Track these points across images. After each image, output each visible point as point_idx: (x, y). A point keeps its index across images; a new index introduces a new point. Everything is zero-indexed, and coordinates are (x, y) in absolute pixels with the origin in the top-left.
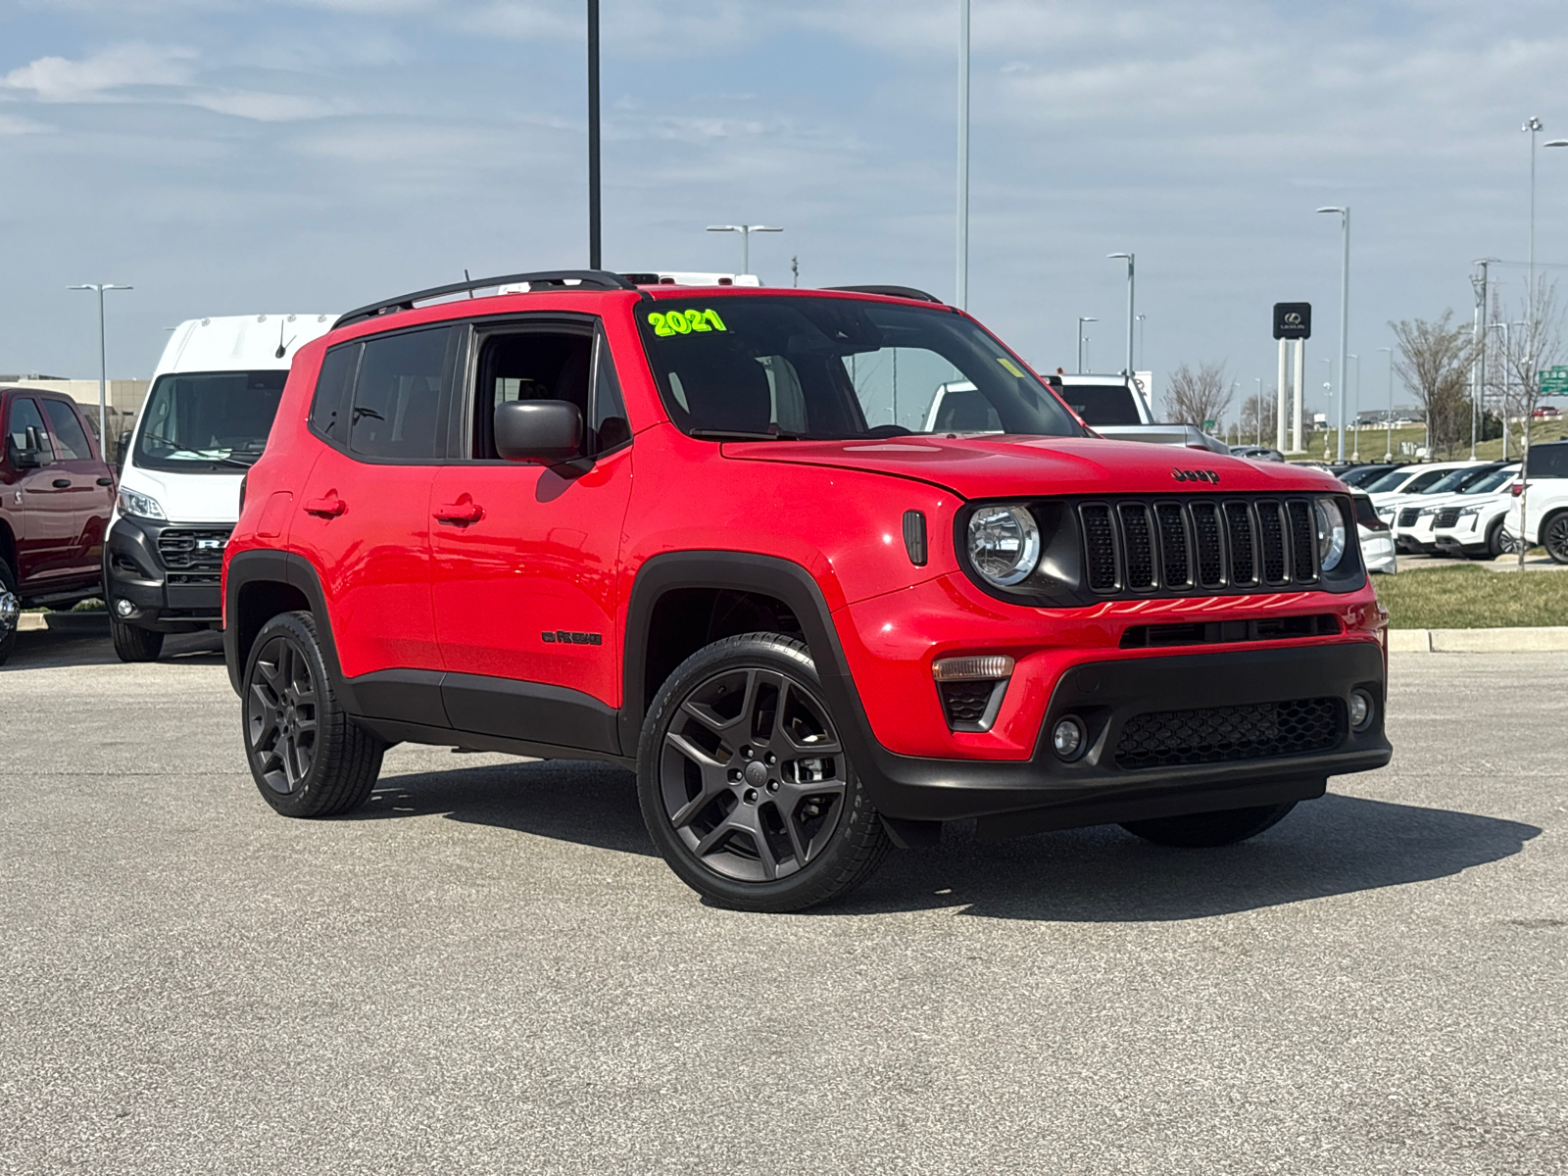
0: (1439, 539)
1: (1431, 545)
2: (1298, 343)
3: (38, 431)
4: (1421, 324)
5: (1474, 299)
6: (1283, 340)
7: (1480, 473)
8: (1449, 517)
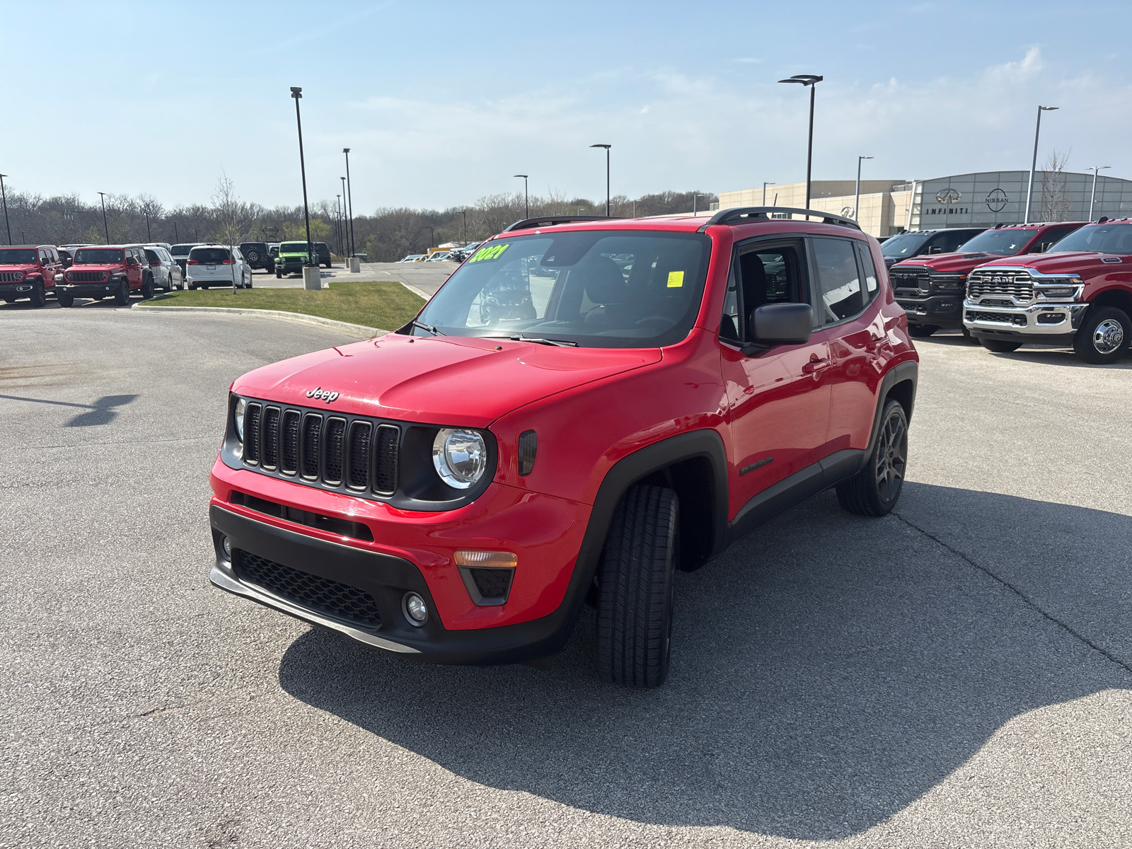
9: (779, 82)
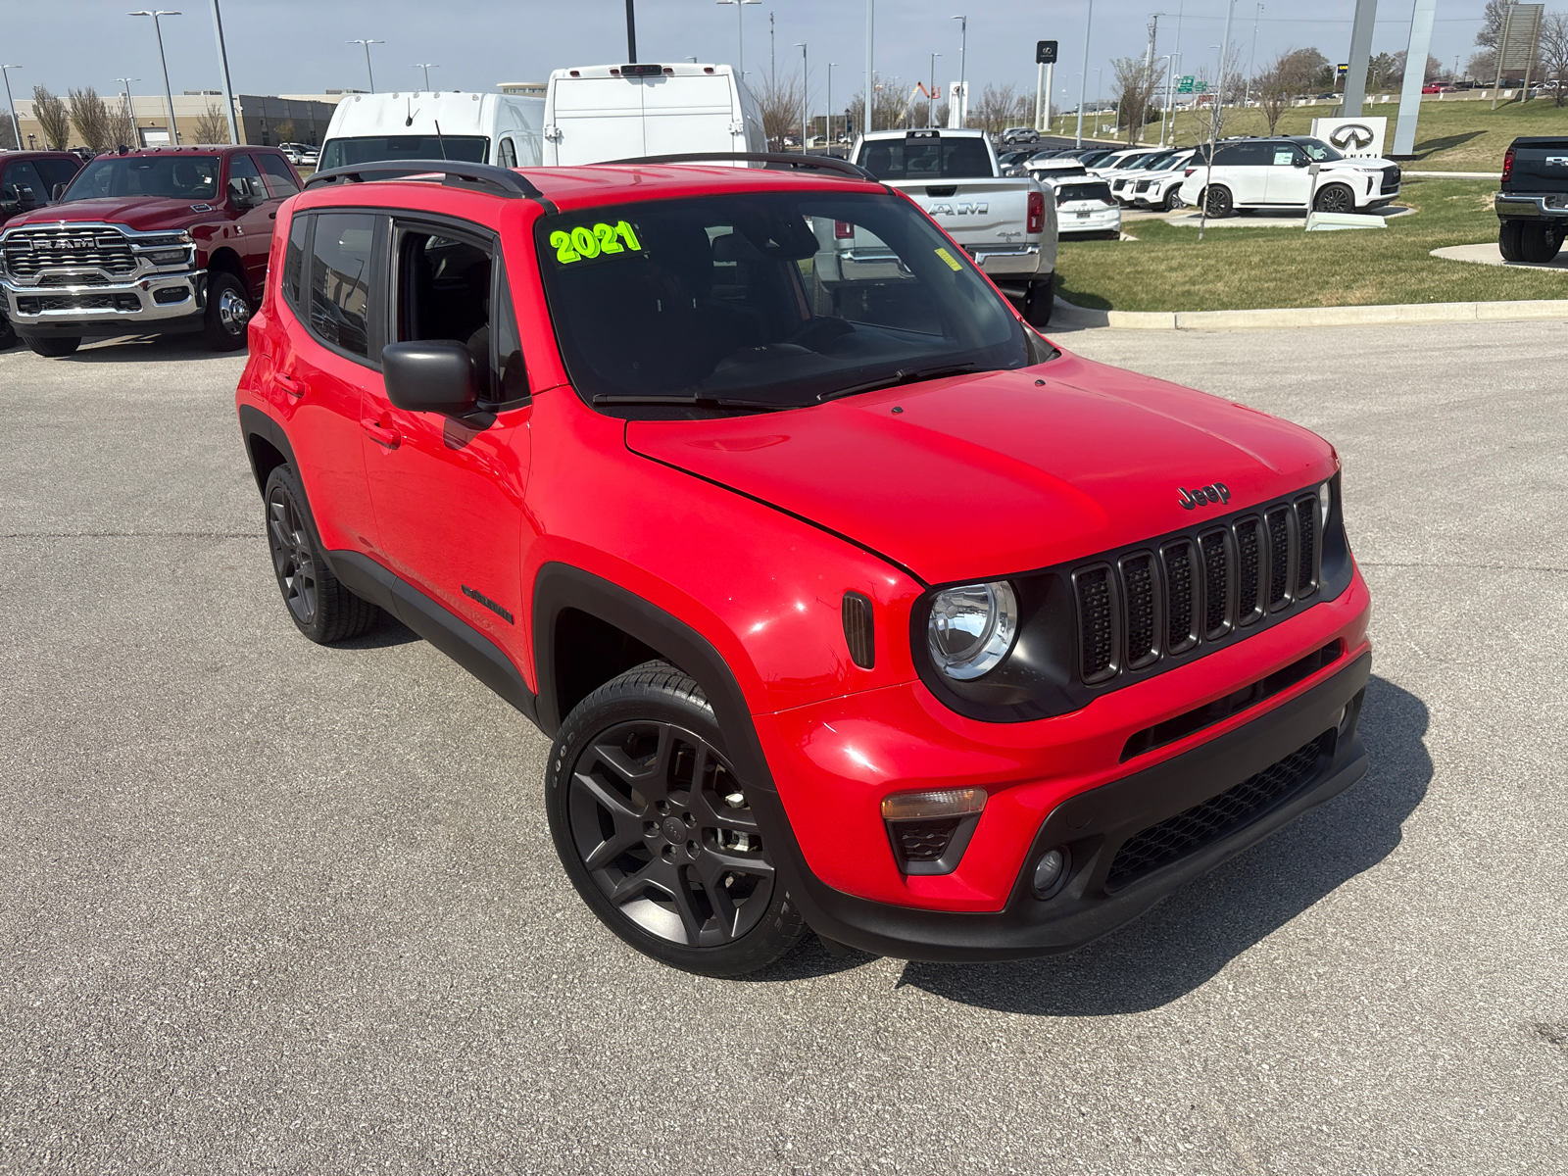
0: (1136, 199)
1: (1132, 201)
2: (1050, 65)
3: (250, 181)
4: (1128, 60)
5: (1148, 38)
6: (1041, 64)
7: (1160, 157)
8: (1143, 186)
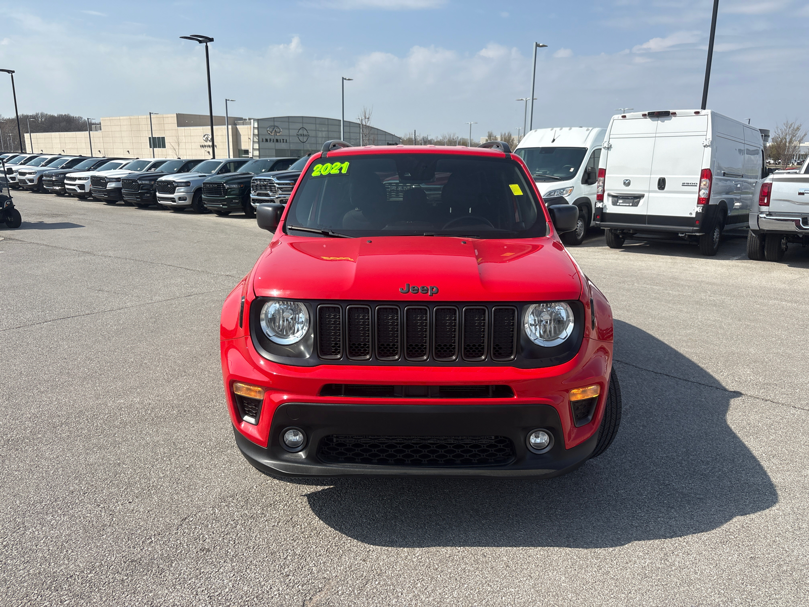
9: (181, 37)
